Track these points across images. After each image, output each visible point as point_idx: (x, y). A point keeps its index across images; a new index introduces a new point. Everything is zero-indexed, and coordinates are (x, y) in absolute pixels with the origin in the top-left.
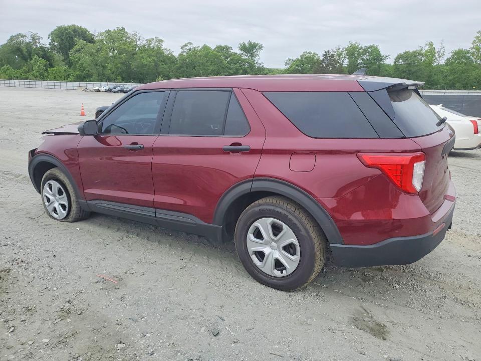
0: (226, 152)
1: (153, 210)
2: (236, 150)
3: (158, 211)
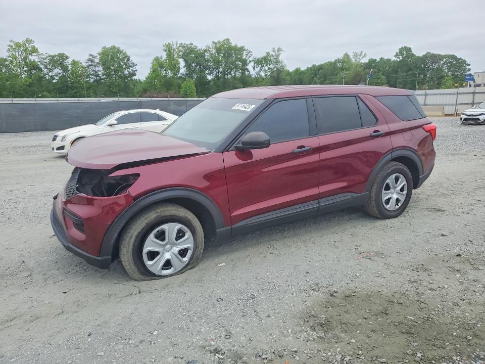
0: (372, 137)
1: (316, 201)
2: (377, 135)
3: (320, 200)
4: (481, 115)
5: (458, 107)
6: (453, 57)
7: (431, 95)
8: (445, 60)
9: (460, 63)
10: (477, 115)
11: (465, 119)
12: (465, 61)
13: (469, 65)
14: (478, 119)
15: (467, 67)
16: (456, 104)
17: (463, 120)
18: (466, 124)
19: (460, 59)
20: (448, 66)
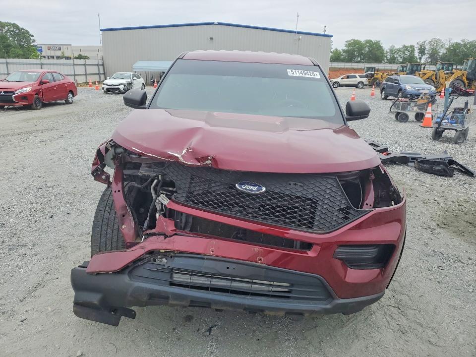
4: (120, 85)
5: (77, 78)
6: (14, 25)
7: (13, 64)
8: (7, 28)
9: (23, 33)
10: (117, 86)
11: (107, 89)
12: (27, 32)
13: (33, 36)
14: (119, 89)
15: (31, 38)
16: (75, 75)
17: (105, 89)
18: (109, 94)
19: (22, 29)
20: (11, 34)
